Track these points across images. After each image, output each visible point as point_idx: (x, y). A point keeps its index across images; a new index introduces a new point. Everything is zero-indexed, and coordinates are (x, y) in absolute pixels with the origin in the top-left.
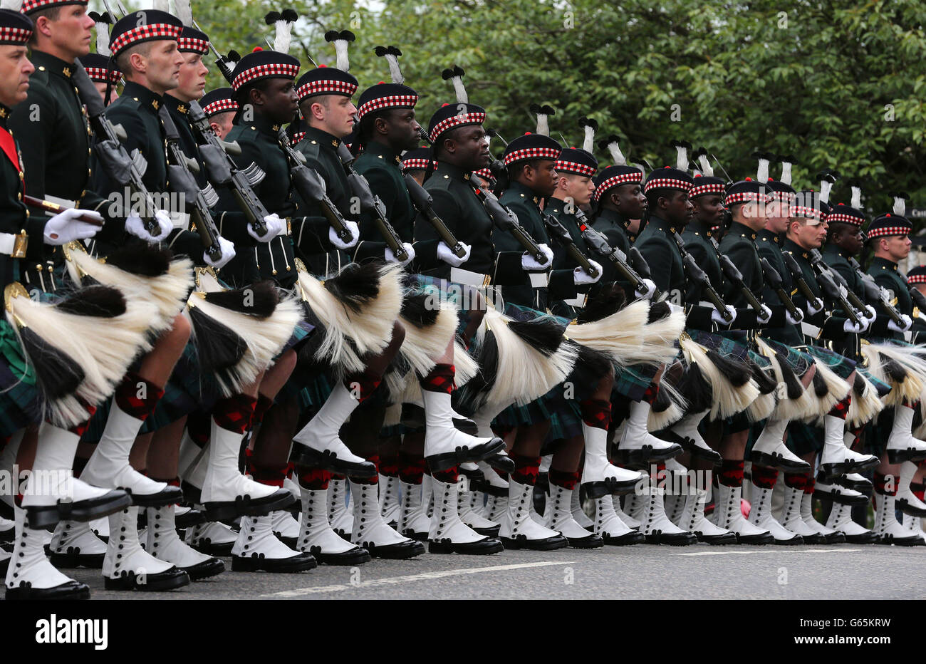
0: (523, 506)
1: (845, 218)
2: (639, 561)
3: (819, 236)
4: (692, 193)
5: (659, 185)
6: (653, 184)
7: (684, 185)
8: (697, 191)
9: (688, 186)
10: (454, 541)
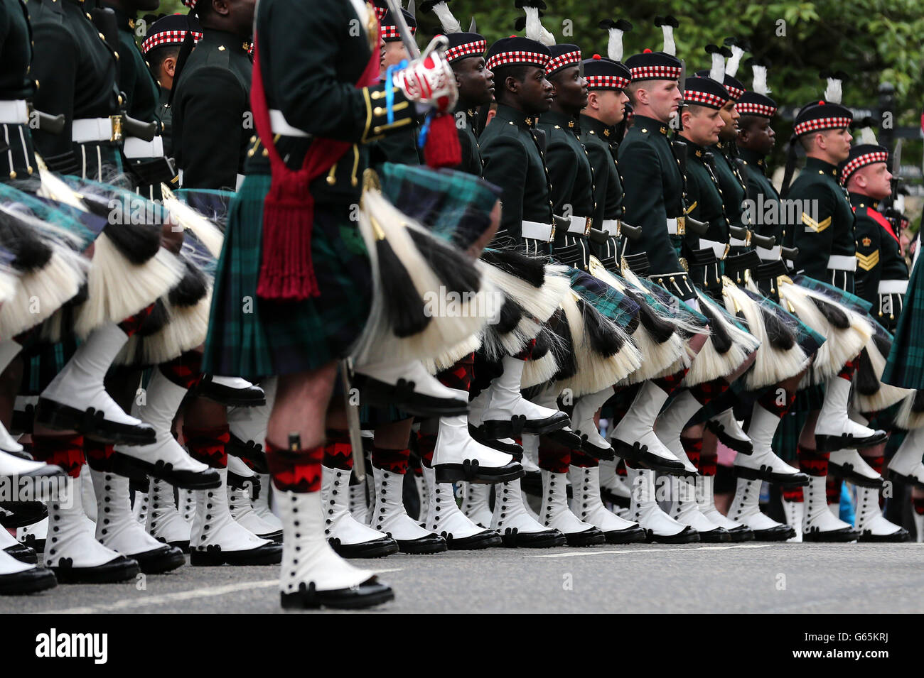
0: (336, 498)
1: (759, 109)
2: (487, 564)
3: (717, 130)
4: (551, 66)
5: (505, 61)
6: (496, 60)
7: (538, 58)
8: (556, 63)
9: (543, 59)
10: (225, 548)
